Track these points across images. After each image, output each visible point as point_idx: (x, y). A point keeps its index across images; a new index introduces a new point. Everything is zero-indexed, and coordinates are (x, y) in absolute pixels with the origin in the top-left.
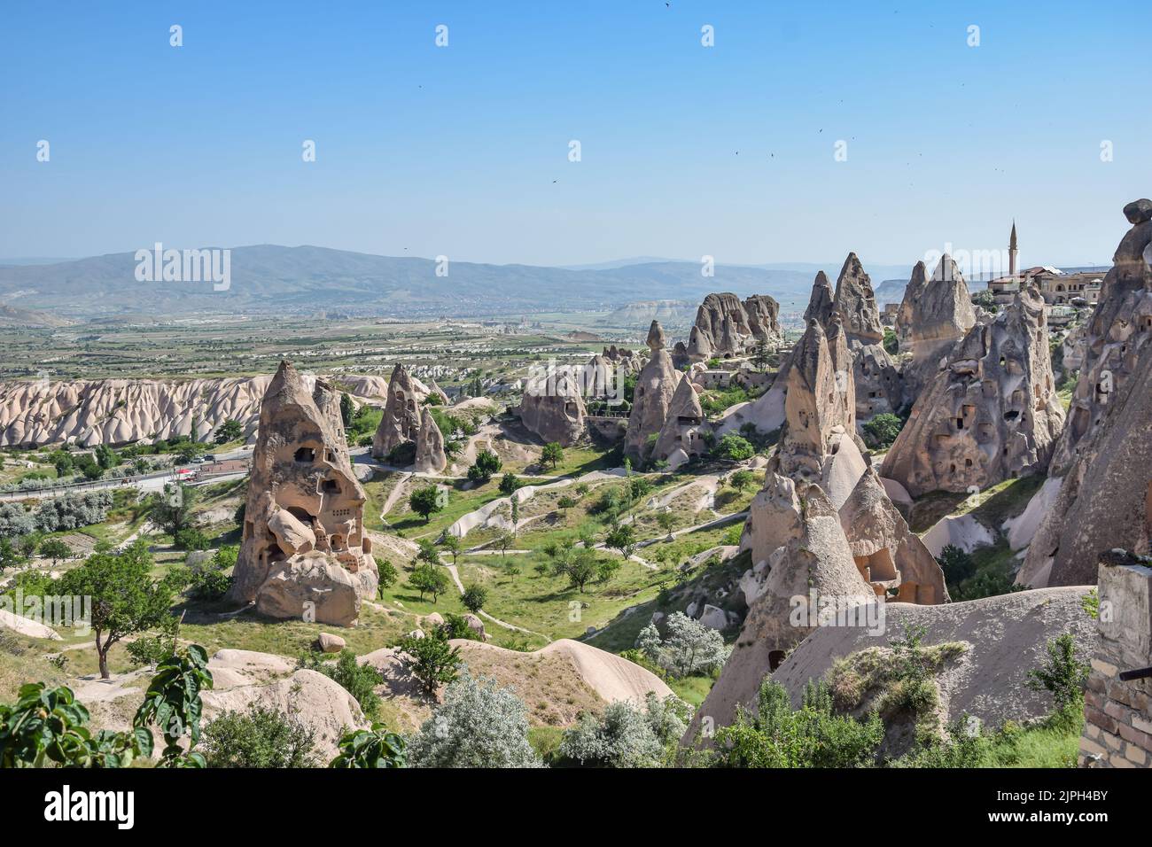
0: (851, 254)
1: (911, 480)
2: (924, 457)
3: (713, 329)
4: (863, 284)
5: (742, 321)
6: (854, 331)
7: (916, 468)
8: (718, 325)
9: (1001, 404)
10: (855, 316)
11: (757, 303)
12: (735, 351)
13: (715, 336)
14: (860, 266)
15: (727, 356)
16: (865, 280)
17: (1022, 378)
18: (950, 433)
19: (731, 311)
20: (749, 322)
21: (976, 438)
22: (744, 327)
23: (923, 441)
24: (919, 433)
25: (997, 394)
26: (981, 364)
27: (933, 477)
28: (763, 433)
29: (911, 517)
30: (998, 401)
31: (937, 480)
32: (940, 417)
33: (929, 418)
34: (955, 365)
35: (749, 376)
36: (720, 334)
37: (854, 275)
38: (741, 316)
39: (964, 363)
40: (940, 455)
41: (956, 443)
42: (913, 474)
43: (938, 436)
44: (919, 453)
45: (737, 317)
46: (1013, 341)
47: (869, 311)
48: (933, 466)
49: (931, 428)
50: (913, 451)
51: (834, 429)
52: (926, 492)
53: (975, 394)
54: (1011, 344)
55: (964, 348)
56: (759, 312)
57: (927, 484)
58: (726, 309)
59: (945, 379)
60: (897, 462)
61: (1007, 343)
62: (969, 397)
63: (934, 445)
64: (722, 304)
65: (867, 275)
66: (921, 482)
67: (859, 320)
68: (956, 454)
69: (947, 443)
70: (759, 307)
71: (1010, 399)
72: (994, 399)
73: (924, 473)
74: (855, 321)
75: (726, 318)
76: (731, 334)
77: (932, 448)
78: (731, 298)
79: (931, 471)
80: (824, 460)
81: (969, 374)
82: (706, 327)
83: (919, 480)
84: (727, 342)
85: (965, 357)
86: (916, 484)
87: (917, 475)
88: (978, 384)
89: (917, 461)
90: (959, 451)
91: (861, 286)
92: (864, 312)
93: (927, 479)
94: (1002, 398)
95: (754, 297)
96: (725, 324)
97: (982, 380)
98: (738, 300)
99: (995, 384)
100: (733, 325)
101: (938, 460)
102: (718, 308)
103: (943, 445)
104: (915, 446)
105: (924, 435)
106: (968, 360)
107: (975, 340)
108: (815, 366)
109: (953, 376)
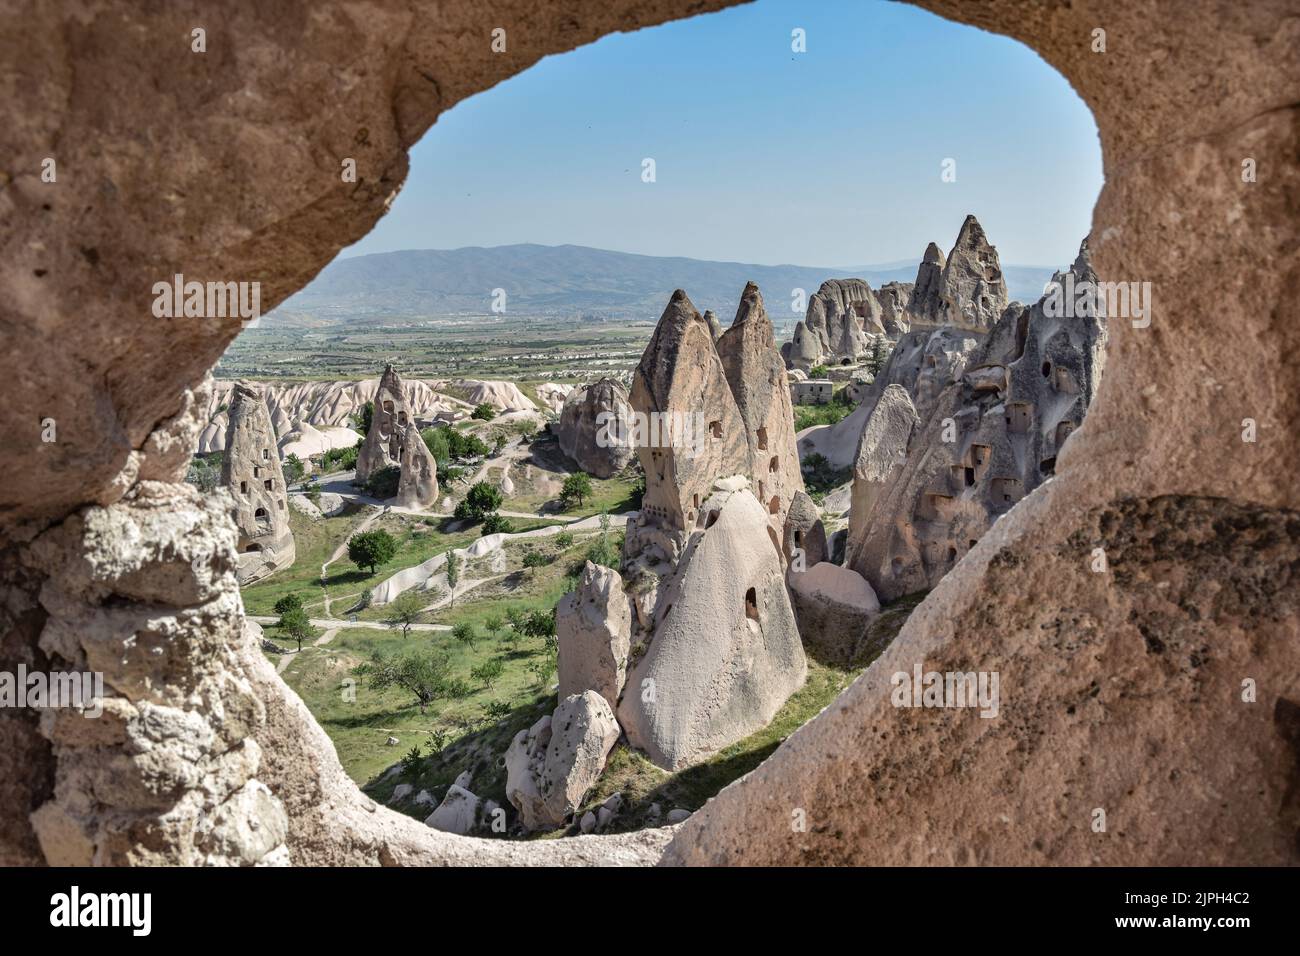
0: (969, 217)
1: (885, 570)
2: (908, 532)
3: (828, 325)
4: (986, 259)
5: (871, 315)
6: (968, 327)
7: (894, 550)
8: (835, 321)
9: (1037, 445)
10: (970, 306)
11: (894, 292)
12: (857, 355)
13: (830, 334)
14: (981, 234)
15: (846, 362)
16: (989, 254)
17: (1076, 400)
18: (953, 492)
19: (856, 303)
20: (883, 318)
21: (987, 504)
22: (873, 324)
23: (908, 504)
24: (904, 491)
25: (1032, 428)
26: (1008, 374)
27: (920, 568)
29: (865, 638)
30: (1031, 440)
31: (927, 572)
32: (936, 464)
33: (920, 466)
34: (970, 374)
35: (858, 388)
36: (838, 332)
37: (972, 247)
38: (870, 309)
39: (985, 372)
40: (933, 530)
41: (957, 512)
42: (889, 561)
43: (933, 499)
44: (901, 524)
45: (863, 311)
46: (1066, 335)
47: (992, 299)
48: (923, 548)
49: (920, 484)
50: (893, 521)
51: (719, 483)
52: (908, 592)
53: (992, 427)
54: (1062, 340)
55: (988, 346)
56: (896, 304)
57: (911, 578)
58: (849, 300)
59: (952, 400)
60: (870, 538)
61: (1056, 337)
62: (983, 430)
63: (924, 512)
64: (843, 293)
65: (992, 248)
66: (901, 576)
67: (976, 312)
68: (956, 531)
69: (946, 509)
70: (897, 299)
71: (1052, 438)
72: (1025, 434)
73: (906, 561)
74: (969, 313)
75: (847, 311)
76: (852, 332)
77: (921, 520)
78: (857, 285)
79: (918, 558)
80: (687, 539)
81: (994, 391)
82: (818, 323)
83: (899, 571)
84: (846, 342)
85: (988, 362)
86: (893, 578)
87: (896, 562)
88: (999, 409)
89: (898, 539)
90: (961, 525)
91: (983, 264)
92: (984, 299)
93: (911, 570)
94: (1039, 434)
95: (891, 284)
96: (845, 321)
97: (1006, 403)
98: (867, 289)
99: (1030, 409)
100: (855, 319)
101: (930, 539)
102: (838, 300)
103: (942, 513)
104: (896, 513)
105: (909, 494)
106: (991, 367)
107: (1005, 332)
109: (968, 395)
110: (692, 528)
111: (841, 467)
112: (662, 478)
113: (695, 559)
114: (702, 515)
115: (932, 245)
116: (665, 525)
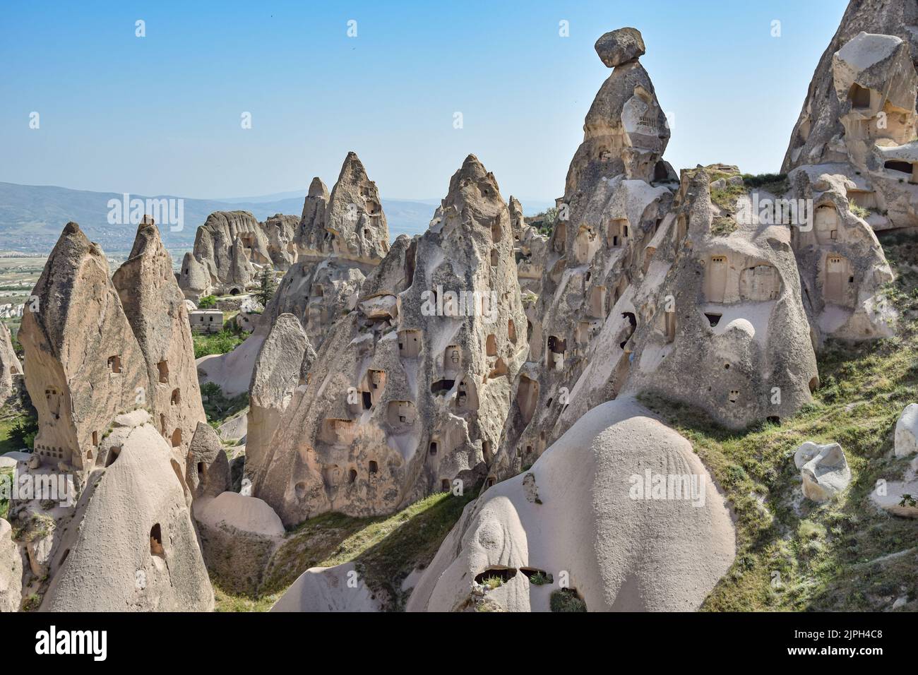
0: (350, 154)
1: (289, 495)
2: (310, 456)
3: (216, 256)
4: (367, 194)
5: (257, 246)
6: (353, 258)
7: (297, 474)
8: (222, 251)
9: (428, 368)
10: (354, 237)
11: (280, 224)
12: (246, 285)
13: (218, 265)
14: (362, 170)
15: (235, 292)
16: (370, 189)
17: (461, 325)
18: (351, 414)
19: (243, 234)
20: (270, 249)
21: (384, 426)
22: (260, 255)
23: (309, 430)
24: (305, 418)
25: (422, 353)
26: (399, 303)
27: (323, 492)
28: (230, 397)
29: (272, 564)
30: (422, 364)
31: (330, 495)
32: (335, 390)
33: (320, 393)
34: (365, 304)
35: (248, 317)
36: (226, 262)
37: (354, 182)
38: (256, 240)
39: (378, 301)
40: (334, 453)
41: (357, 435)
42: (292, 486)
43: (333, 423)
44: (303, 450)
45: (250, 242)
46: (450, 265)
47: (374, 231)
48: (325, 471)
49: (320, 409)
50: (295, 447)
52: (311, 516)
53: (387, 353)
54: (447, 270)
55: (379, 276)
56: (282, 235)
57: (314, 502)
58: (236, 232)
59: (348, 328)
60: (273, 465)
61: (441, 267)
62: (378, 356)
63: (325, 437)
64: (230, 225)
65: (372, 183)
66: (305, 500)
67: (360, 243)
68: (356, 453)
69: (346, 433)
70: (282, 231)
71: (441, 361)
72: (417, 359)
73: (309, 484)
74: (354, 244)
75: (235, 242)
76: (240, 263)
77: (321, 444)
78: (244, 218)
79: (321, 482)
81: (387, 319)
82: (206, 254)
83: (303, 496)
84: (235, 273)
85: (380, 291)
86: (297, 502)
87: (300, 487)
88: (392, 336)
89: (300, 464)
90: (361, 447)
91: (364, 198)
92: (366, 231)
93: (314, 494)
94: (429, 358)
95: (276, 216)
96: (233, 251)
97: (399, 329)
98: (253, 221)
99: (420, 335)
100: (243, 250)
101: (332, 462)
102: (224, 231)
103: (342, 437)
104: (298, 439)
105: (310, 420)
106: (383, 296)
107: (394, 263)
108: (64, 308)
109: (363, 323)
110: (91, 467)
111: (235, 395)
112: (57, 417)
113: (95, 499)
114: (101, 452)
115: (316, 179)
116: (61, 465)
